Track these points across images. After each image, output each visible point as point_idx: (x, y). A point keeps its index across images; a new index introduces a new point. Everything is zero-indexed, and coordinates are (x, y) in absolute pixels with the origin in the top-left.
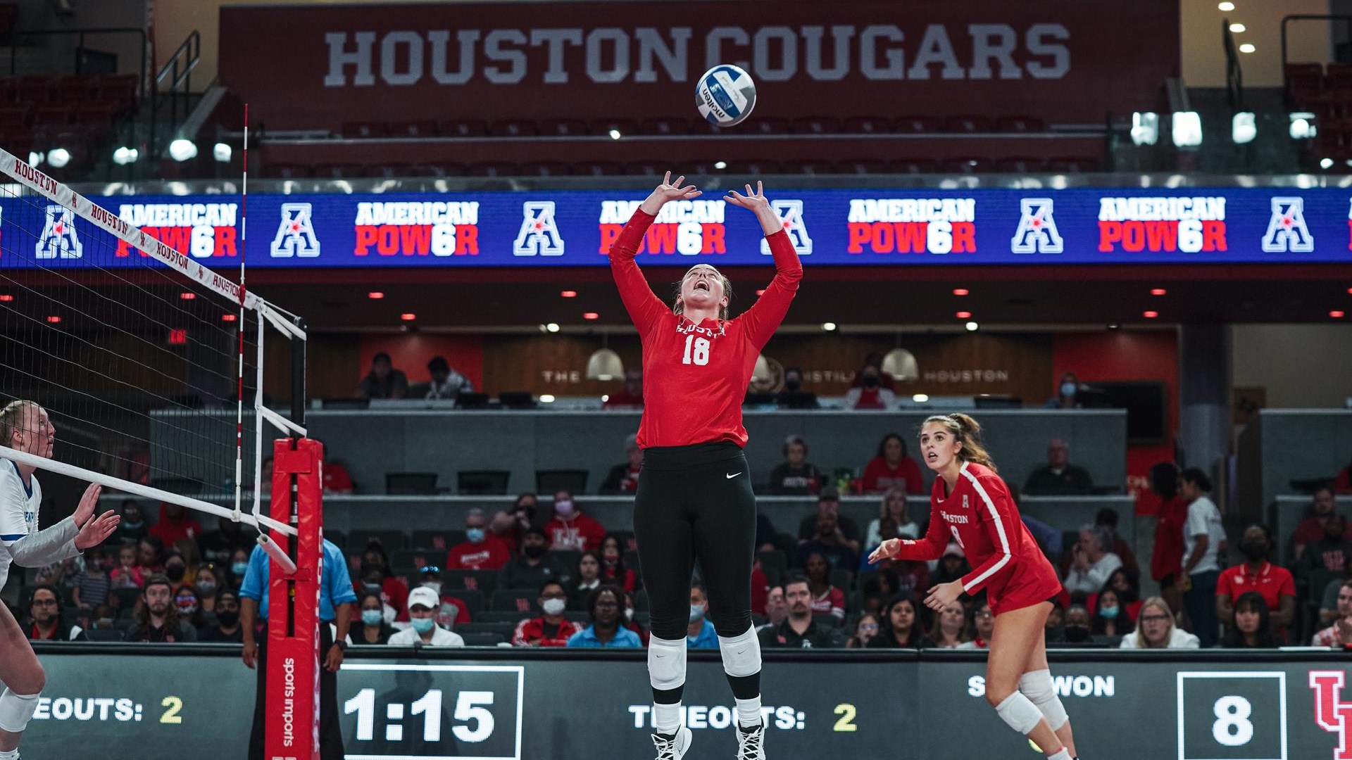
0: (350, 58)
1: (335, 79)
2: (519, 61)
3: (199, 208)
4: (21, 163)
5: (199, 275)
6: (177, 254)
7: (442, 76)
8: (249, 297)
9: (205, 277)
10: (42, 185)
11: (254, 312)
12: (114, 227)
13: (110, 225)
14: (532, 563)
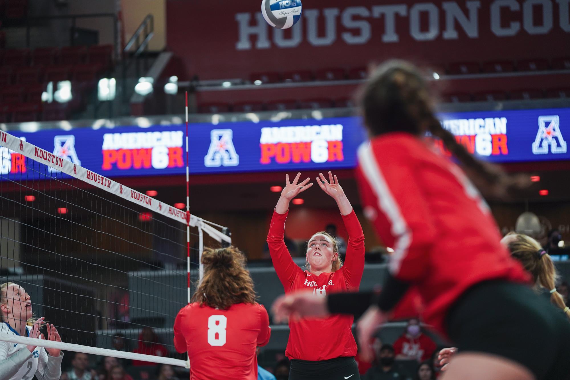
0: (253, 30)
1: (244, 45)
2: (366, 28)
3: (157, 134)
4: (38, 149)
5: (159, 208)
6: (144, 197)
7: (314, 40)
8: (192, 219)
9: (163, 209)
10: (53, 162)
11: (196, 228)
12: (102, 184)
13: (99, 182)
14: (386, 369)
